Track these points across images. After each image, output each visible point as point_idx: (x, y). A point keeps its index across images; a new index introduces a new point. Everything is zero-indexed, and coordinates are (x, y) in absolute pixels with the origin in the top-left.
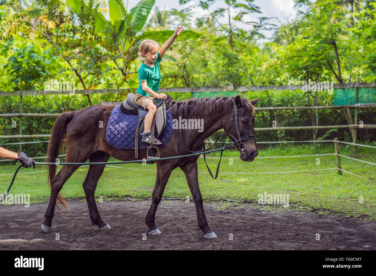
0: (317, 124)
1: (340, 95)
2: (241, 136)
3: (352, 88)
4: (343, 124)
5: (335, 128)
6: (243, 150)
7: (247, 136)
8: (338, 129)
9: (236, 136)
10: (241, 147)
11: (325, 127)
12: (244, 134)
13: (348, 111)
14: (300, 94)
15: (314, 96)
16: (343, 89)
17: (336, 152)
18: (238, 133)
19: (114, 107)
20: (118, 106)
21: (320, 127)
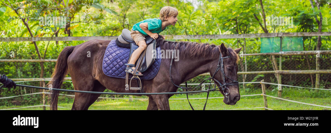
0: (246, 70)
1: (266, 45)
2: (225, 81)
3: (276, 37)
4: (269, 70)
5: (261, 74)
6: (227, 94)
7: (231, 82)
8: (265, 74)
9: (221, 81)
10: (225, 91)
11: (253, 72)
12: (229, 80)
13: (274, 58)
14: (230, 44)
15: (242, 45)
16: (269, 38)
17: (263, 92)
18: (223, 78)
19: (110, 41)
20: (113, 40)
21: (249, 72)
